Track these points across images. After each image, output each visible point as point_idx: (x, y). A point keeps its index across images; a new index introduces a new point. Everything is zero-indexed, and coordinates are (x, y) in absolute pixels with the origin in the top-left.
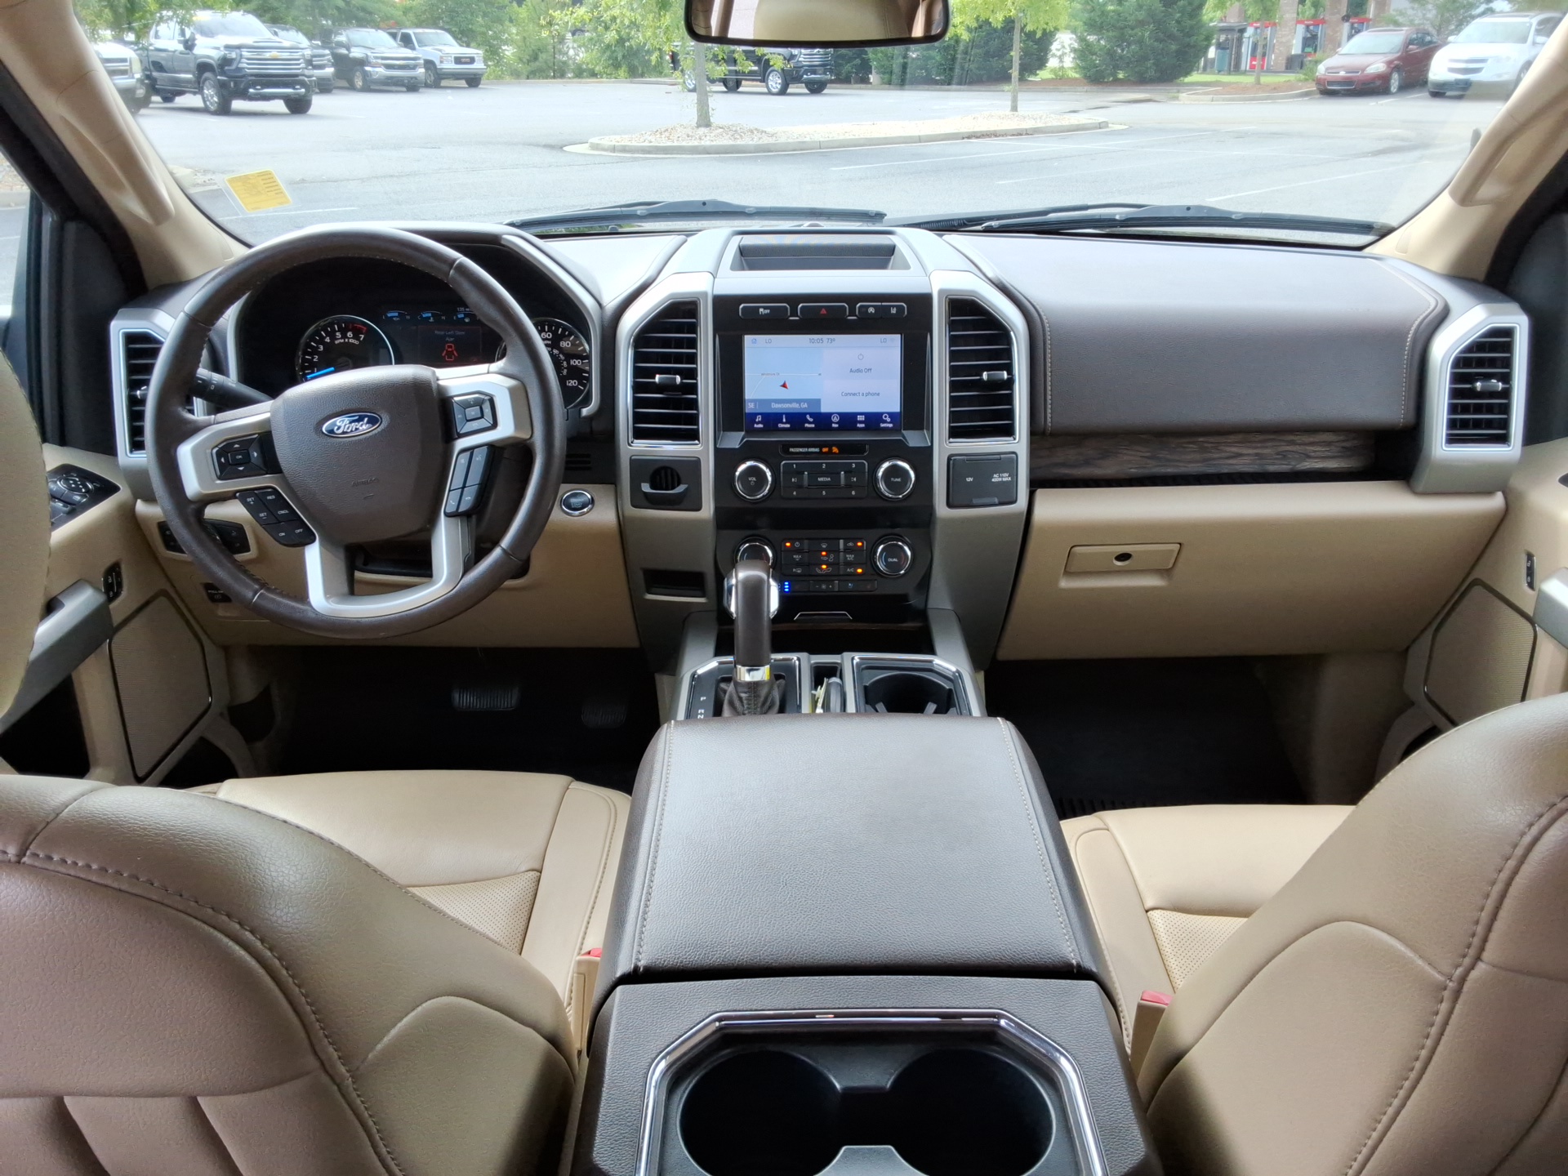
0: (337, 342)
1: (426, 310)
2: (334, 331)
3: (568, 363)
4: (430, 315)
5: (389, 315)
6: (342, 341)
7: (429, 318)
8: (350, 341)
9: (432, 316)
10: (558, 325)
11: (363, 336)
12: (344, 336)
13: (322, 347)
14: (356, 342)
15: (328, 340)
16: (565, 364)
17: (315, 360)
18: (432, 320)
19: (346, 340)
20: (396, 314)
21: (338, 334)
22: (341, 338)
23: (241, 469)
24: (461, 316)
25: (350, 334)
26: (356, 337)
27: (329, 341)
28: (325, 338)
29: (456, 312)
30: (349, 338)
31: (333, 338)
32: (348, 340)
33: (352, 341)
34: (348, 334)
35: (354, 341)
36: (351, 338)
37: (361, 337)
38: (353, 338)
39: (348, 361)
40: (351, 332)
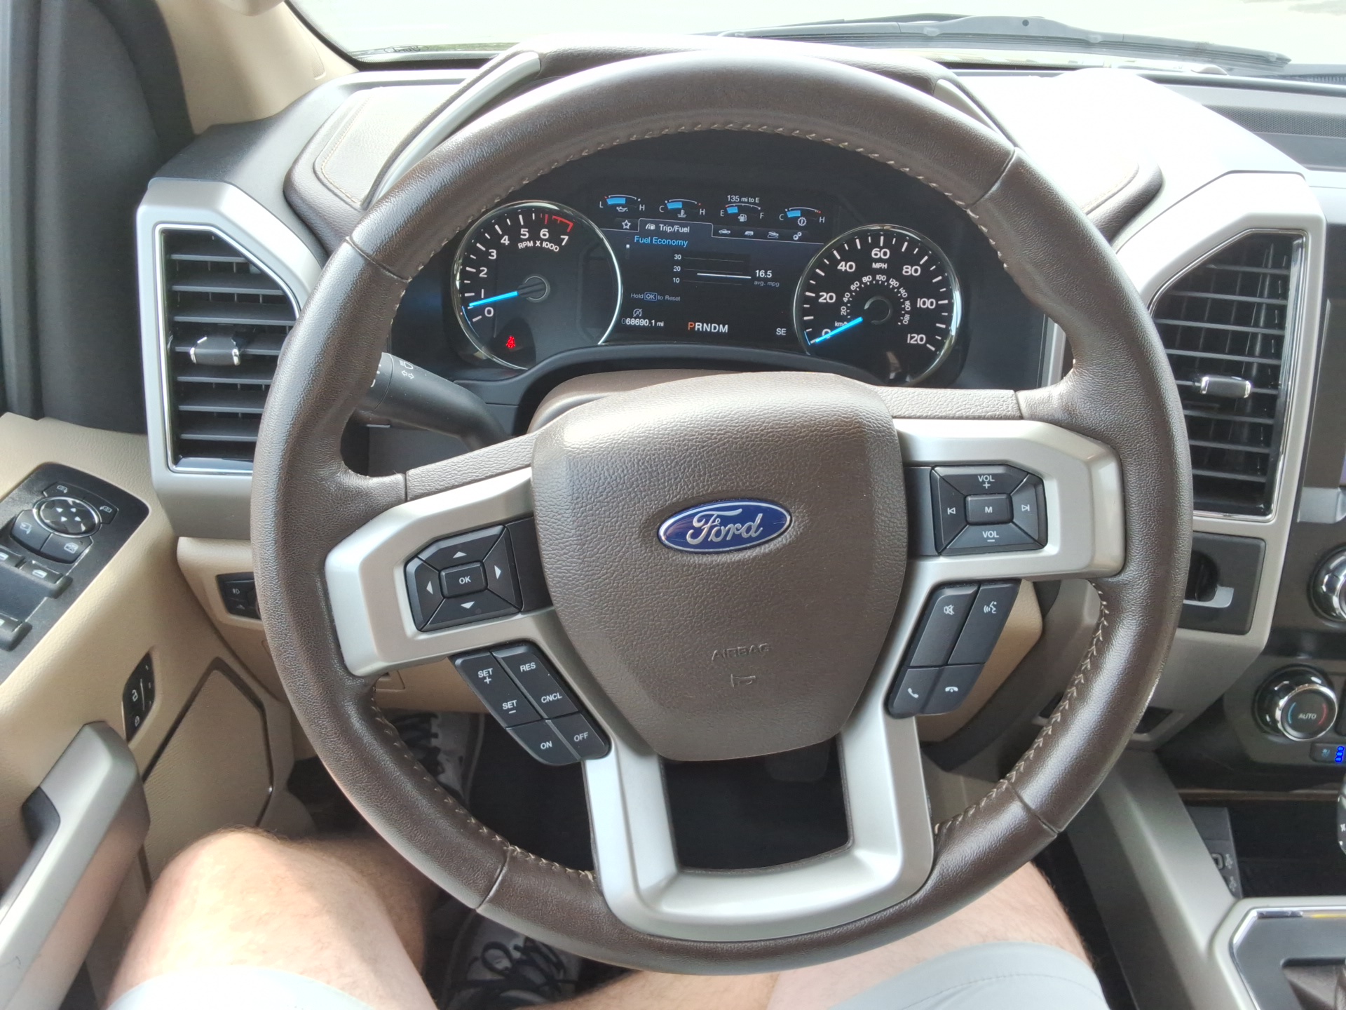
0: (521, 246)
1: (675, 196)
2: (517, 226)
3: (914, 304)
4: (679, 205)
5: (611, 202)
6: (530, 244)
7: (678, 211)
8: (544, 244)
9: (683, 208)
10: (901, 238)
11: (567, 238)
12: (534, 236)
13: (494, 252)
14: (555, 248)
15: (505, 240)
16: (907, 305)
17: (481, 275)
18: (682, 214)
19: (538, 244)
20: (623, 201)
21: (523, 231)
22: (529, 239)
23: (468, 605)
24: (732, 210)
25: (544, 233)
26: (554, 239)
27: (507, 242)
28: (502, 237)
29: (724, 203)
30: (542, 241)
31: (516, 238)
32: (541, 244)
33: (547, 245)
34: (542, 233)
35: (552, 246)
36: (546, 240)
37: (564, 239)
38: (549, 240)
39: (543, 283)
40: (547, 230)
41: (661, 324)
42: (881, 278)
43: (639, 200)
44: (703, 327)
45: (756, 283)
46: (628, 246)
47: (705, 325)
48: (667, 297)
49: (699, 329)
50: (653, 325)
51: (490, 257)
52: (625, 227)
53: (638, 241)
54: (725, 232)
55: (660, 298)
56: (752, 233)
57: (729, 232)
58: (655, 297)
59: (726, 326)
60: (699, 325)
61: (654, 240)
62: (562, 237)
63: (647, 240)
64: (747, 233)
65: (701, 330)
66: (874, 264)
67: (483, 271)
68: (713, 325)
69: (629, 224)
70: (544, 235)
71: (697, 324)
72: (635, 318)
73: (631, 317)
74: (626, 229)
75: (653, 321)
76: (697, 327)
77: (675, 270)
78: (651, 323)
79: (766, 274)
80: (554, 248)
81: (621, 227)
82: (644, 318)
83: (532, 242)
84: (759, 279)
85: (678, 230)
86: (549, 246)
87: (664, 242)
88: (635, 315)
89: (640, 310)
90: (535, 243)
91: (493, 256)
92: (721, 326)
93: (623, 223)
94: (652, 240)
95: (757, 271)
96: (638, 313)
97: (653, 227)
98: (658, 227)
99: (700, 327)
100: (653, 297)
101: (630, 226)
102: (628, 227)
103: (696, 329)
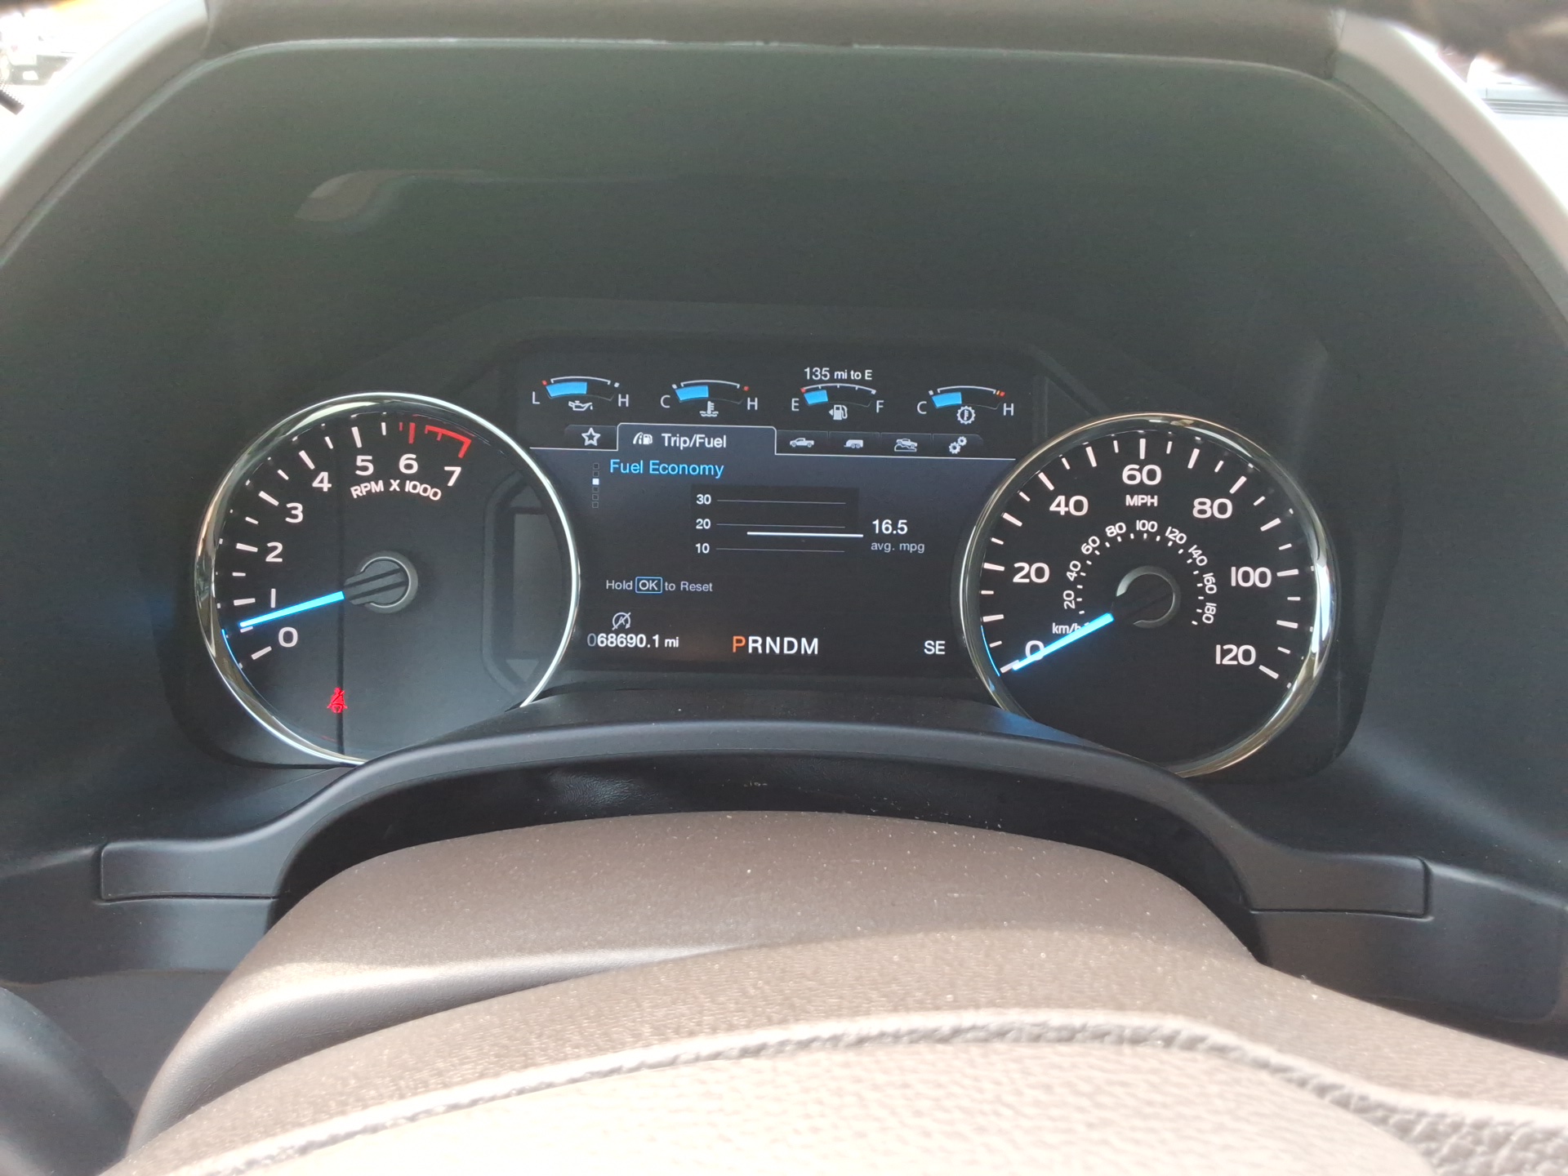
0: (357, 491)
1: (689, 374)
2: (347, 451)
3: (1223, 580)
4: (702, 392)
5: (555, 391)
6: (378, 487)
7: (701, 404)
8: (409, 487)
9: (712, 397)
10: (1185, 440)
11: (458, 470)
12: (386, 469)
13: (298, 510)
14: (433, 493)
15: (323, 482)
16: (1209, 581)
17: (270, 558)
18: (710, 411)
19: (395, 485)
20: (581, 389)
21: (360, 460)
22: (374, 478)
24: (816, 398)
25: (408, 462)
26: (431, 473)
27: (326, 486)
28: (314, 474)
29: (800, 383)
30: (404, 478)
31: (345, 476)
32: (402, 485)
33: (415, 487)
34: (403, 462)
35: (425, 490)
36: (411, 478)
37: (452, 473)
38: (418, 477)
39: (401, 569)
40: (414, 456)
41: (674, 643)
42: (1146, 526)
43: (617, 385)
44: (764, 645)
45: (875, 546)
46: (596, 482)
47: (769, 640)
48: (685, 585)
49: (755, 649)
50: (657, 646)
51: (288, 520)
52: (587, 443)
53: (617, 470)
54: (804, 442)
55: (670, 587)
56: (860, 443)
57: (812, 442)
58: (658, 585)
59: (815, 641)
60: (755, 641)
61: (651, 467)
62: (447, 468)
63: (637, 468)
64: (850, 443)
65: (760, 651)
66: (1128, 497)
67: (275, 548)
68: (786, 640)
69: (597, 436)
70: (409, 467)
71: (751, 638)
72: (617, 633)
73: (608, 631)
74: (591, 446)
75: (656, 637)
76: (751, 645)
77: (698, 527)
78: (650, 641)
79: (895, 527)
80: (430, 493)
81: (580, 443)
82: (635, 630)
83: (381, 483)
84: (882, 538)
85: (702, 444)
86: (420, 489)
87: (673, 469)
88: (616, 627)
89: (627, 616)
90: (387, 485)
91: (295, 517)
92: (804, 641)
93: (584, 435)
94: (646, 467)
95: (876, 522)
96: (622, 621)
97: (647, 440)
98: (658, 440)
99: (758, 645)
100: (652, 585)
101: (598, 440)
102: (595, 443)
103: (750, 651)
